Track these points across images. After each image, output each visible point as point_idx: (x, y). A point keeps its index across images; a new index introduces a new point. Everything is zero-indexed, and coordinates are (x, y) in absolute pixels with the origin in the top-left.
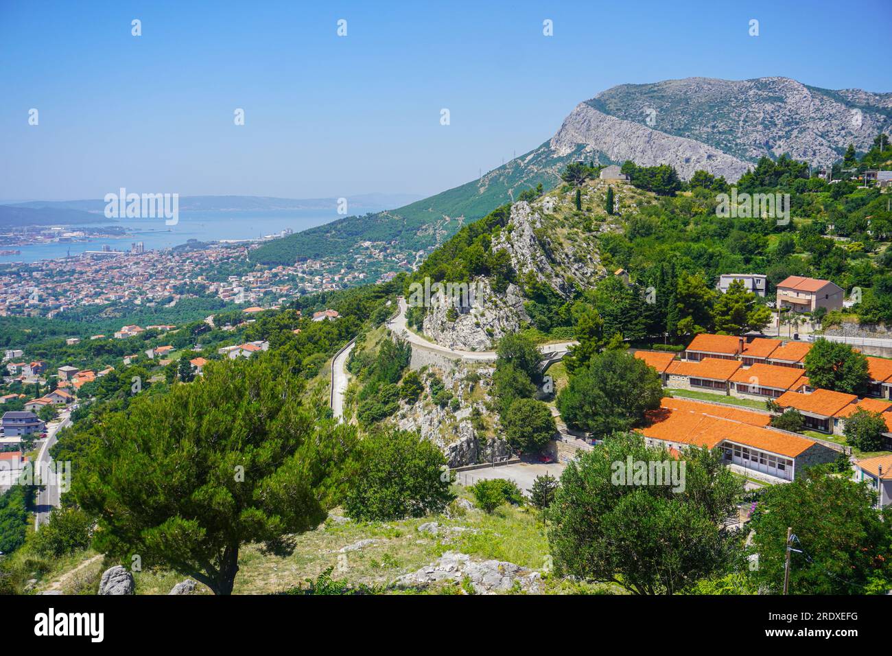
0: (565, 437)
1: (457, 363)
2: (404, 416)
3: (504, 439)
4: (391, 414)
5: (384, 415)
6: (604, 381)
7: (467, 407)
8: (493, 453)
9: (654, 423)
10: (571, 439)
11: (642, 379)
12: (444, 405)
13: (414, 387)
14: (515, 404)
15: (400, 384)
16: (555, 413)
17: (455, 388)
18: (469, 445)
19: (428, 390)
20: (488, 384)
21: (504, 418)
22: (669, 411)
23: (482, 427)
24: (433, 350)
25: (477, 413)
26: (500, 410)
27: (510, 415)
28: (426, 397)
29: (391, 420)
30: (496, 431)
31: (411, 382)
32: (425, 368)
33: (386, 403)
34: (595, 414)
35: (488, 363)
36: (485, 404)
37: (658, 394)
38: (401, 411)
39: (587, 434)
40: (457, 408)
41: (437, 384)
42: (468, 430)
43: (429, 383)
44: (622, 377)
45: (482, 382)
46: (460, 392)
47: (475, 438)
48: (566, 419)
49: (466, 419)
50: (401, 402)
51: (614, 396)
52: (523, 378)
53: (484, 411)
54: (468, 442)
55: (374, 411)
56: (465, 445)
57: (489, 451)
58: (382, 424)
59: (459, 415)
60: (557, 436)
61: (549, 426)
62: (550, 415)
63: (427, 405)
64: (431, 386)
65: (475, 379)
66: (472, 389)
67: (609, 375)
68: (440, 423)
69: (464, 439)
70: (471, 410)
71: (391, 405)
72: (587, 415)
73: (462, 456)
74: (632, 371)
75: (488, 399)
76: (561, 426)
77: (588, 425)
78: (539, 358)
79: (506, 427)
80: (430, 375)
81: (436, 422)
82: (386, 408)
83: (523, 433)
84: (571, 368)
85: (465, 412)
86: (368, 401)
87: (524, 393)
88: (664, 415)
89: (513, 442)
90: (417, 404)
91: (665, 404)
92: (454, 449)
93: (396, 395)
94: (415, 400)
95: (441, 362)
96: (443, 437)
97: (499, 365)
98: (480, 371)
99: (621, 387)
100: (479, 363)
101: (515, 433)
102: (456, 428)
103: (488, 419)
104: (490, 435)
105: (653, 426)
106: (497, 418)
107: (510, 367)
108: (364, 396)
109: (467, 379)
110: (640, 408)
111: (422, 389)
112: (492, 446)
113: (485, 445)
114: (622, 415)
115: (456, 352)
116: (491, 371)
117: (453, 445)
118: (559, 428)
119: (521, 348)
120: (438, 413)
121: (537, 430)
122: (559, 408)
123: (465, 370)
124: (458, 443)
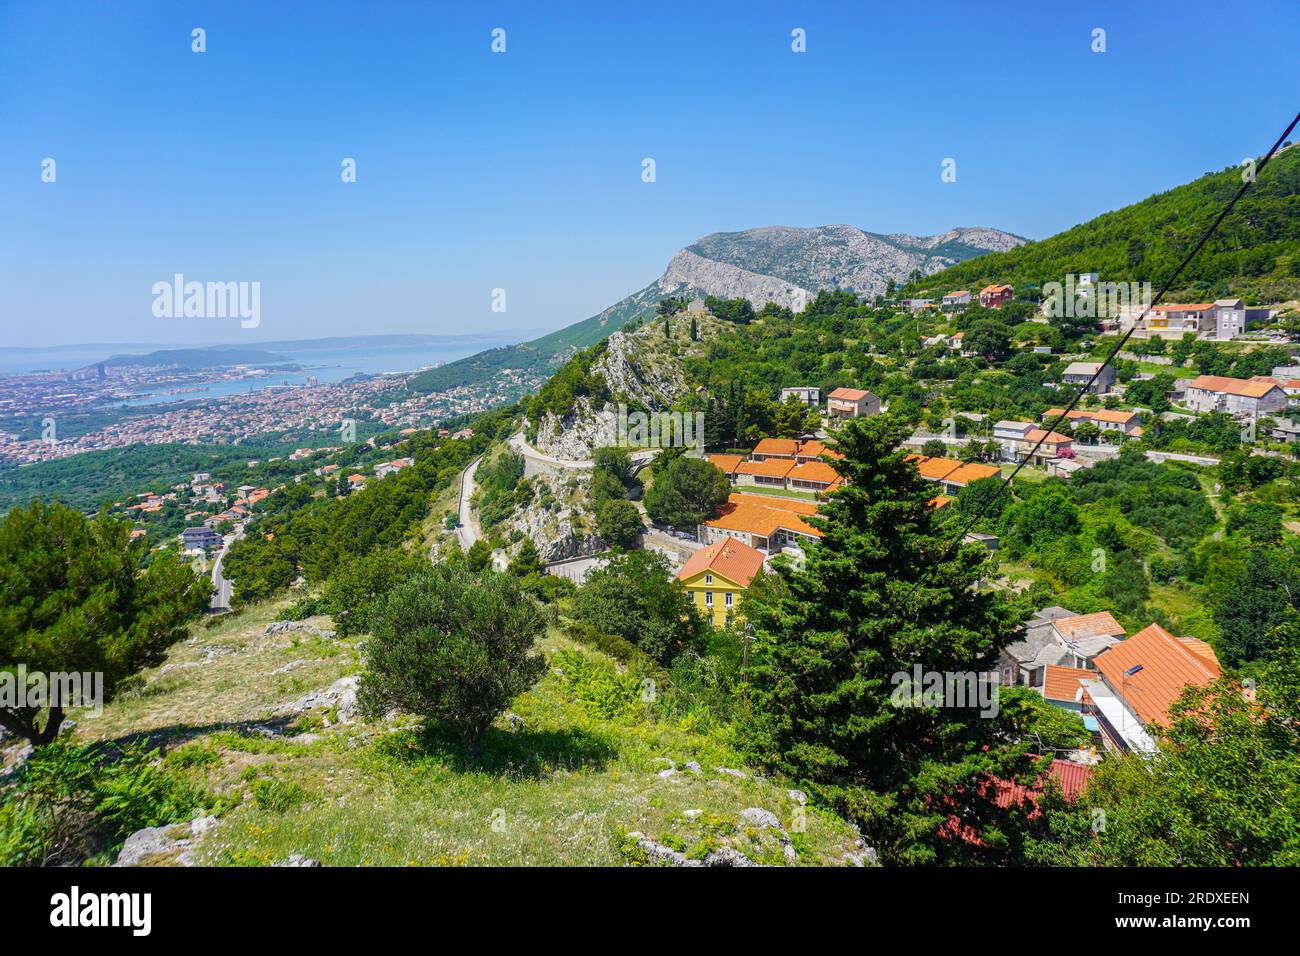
0: (651, 531)
1: (561, 471)
2: (518, 519)
3: (599, 534)
4: (507, 517)
5: (502, 518)
6: (679, 481)
7: (567, 508)
8: (590, 546)
9: (722, 516)
10: (655, 532)
11: (711, 479)
12: (548, 508)
13: (527, 493)
14: (608, 504)
15: (515, 491)
16: (642, 510)
17: (558, 493)
18: (568, 541)
19: (538, 495)
20: (586, 488)
21: (598, 516)
22: (735, 505)
23: (579, 526)
24: (541, 460)
25: (575, 514)
26: (596, 510)
27: (603, 514)
28: (537, 501)
29: (507, 522)
30: (592, 528)
31: (523, 489)
32: (536, 477)
33: (503, 507)
34: (674, 510)
35: (586, 471)
36: (583, 505)
37: (726, 491)
38: (516, 514)
39: (669, 527)
40: (558, 510)
41: (545, 489)
42: (567, 528)
43: (538, 489)
44: (695, 478)
45: (580, 487)
46: (561, 496)
47: (573, 535)
48: (651, 515)
49: (565, 519)
50: (516, 506)
51: (689, 495)
52: (615, 482)
53: (582, 512)
54: (567, 539)
55: (493, 515)
56: (565, 541)
57: (585, 545)
58: (500, 526)
59: (560, 516)
60: (644, 529)
61: (636, 522)
62: (637, 512)
63: (537, 508)
64: (541, 492)
65: (575, 484)
66: (572, 493)
67: (683, 477)
68: (545, 522)
69: (563, 537)
70: (570, 511)
71: (508, 509)
72: (667, 512)
73: (562, 551)
74: (703, 473)
75: (585, 501)
76: (647, 521)
77: (668, 520)
78: (629, 465)
79: (600, 525)
80: (539, 483)
81: (542, 523)
82: (503, 512)
83: (614, 529)
84: (656, 471)
85: (566, 513)
86: (489, 507)
87: (616, 495)
88: (731, 508)
89: (606, 536)
90: (529, 507)
91: (732, 499)
92: (555, 545)
93: (512, 500)
94: (528, 504)
95: (548, 471)
96: (547, 535)
97: (595, 471)
98: (580, 477)
99: (693, 486)
100: (579, 471)
101: (607, 529)
102: (557, 527)
103: (585, 518)
104: (586, 532)
105: (722, 518)
106: (593, 516)
107: (604, 474)
108: (485, 502)
109: (568, 484)
110: (711, 503)
111: (534, 494)
112: (587, 541)
113: (582, 540)
114: (696, 510)
115: (561, 462)
116: (589, 477)
117: (554, 542)
118: (646, 523)
119: (614, 457)
120: (543, 515)
121: (625, 526)
122: (645, 506)
123: (567, 477)
124: (558, 540)
